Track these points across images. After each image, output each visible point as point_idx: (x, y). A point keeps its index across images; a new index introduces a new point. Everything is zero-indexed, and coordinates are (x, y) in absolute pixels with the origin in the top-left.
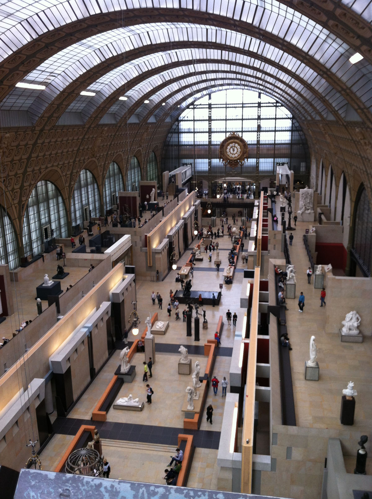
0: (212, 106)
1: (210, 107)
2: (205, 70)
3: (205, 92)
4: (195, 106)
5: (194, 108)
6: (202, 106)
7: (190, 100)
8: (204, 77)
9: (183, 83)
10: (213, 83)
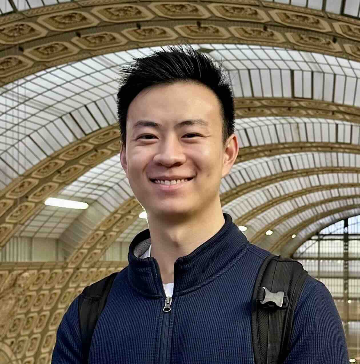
0: (350, 237)
1: (346, 238)
2: (337, 182)
3: (337, 216)
4: (321, 237)
5: (319, 240)
6: (333, 237)
7: (312, 228)
8: (335, 193)
9: (300, 201)
10: (350, 202)
